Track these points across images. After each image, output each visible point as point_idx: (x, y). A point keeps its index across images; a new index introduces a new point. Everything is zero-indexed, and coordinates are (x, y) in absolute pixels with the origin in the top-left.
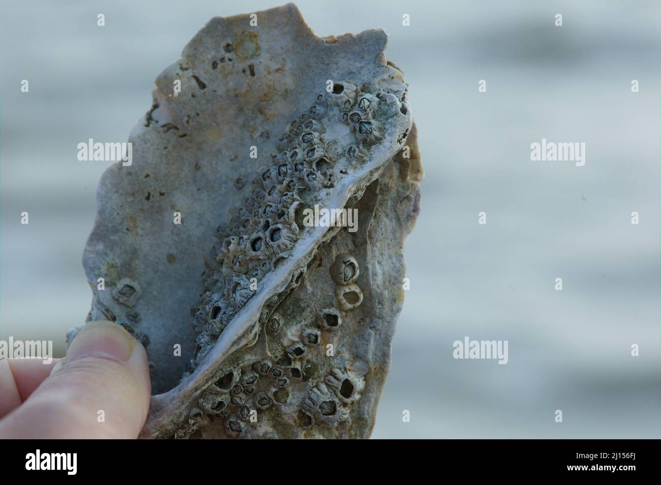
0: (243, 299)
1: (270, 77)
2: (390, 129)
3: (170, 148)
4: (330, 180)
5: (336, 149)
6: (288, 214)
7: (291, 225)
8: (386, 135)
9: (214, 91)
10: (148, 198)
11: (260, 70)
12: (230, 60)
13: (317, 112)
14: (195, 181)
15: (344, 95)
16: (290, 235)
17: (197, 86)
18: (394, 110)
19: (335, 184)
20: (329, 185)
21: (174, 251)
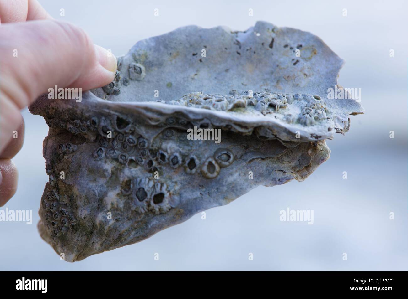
1: (299, 73)
3: (228, 51)
4: (267, 113)
8: (311, 127)
9: (272, 54)
10: (194, 55)
11: (299, 66)
12: (294, 52)
14: (219, 74)
16: (224, 106)
17: (269, 43)
19: (266, 116)
20: (264, 113)
21: (174, 84)
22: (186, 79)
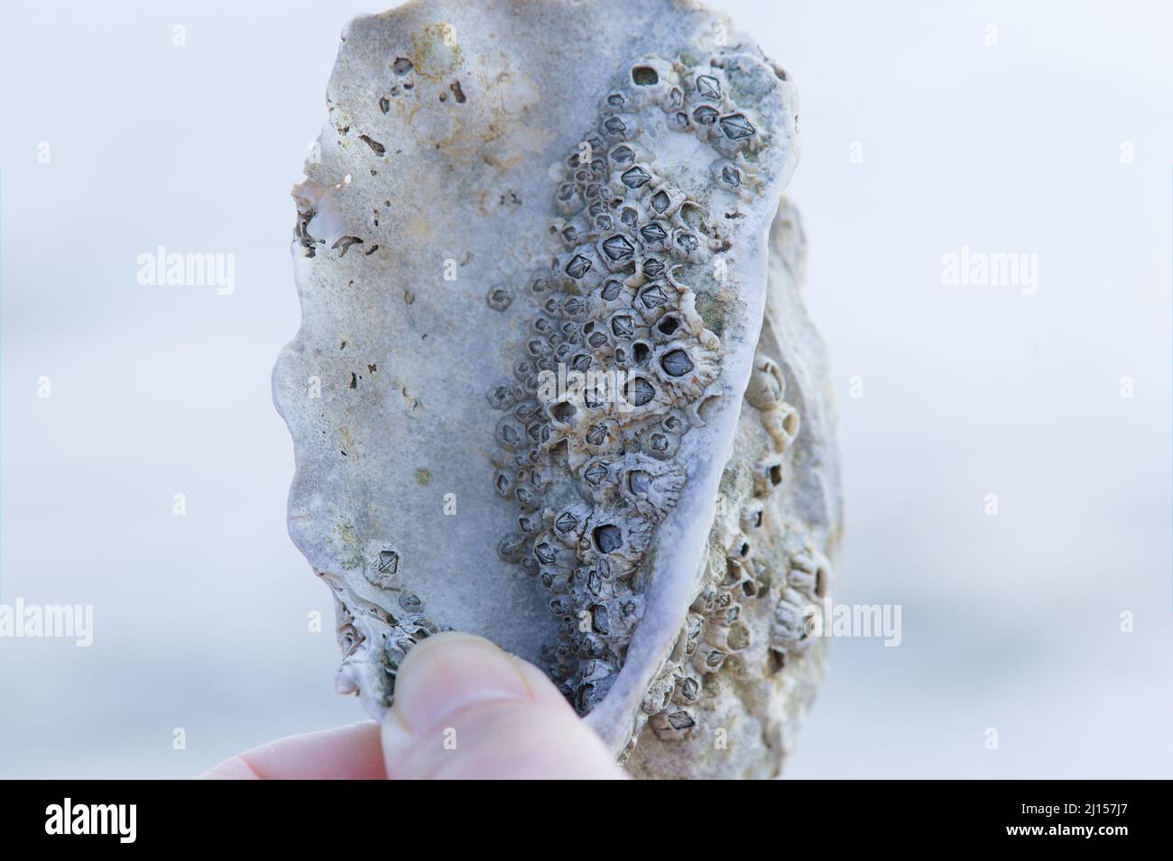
0: (669, 495)
1: (490, 94)
2: (773, 114)
3: (357, 281)
4: (716, 237)
5: (693, 181)
6: (685, 321)
7: (698, 337)
8: (774, 126)
9: (399, 152)
10: (354, 385)
11: (473, 87)
12: (407, 87)
13: (628, 127)
14: (412, 324)
15: (664, 82)
16: (707, 354)
17: (373, 153)
18: (765, 79)
19: (731, 240)
20: (720, 246)
21: (424, 463)
22: (414, 425)
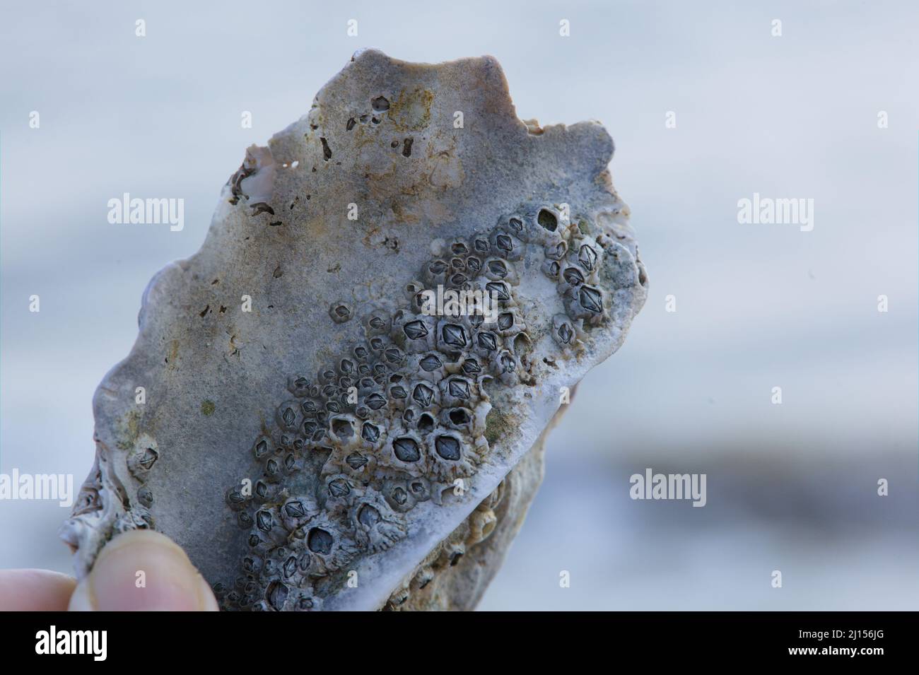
0: (386, 539)
1: (430, 163)
2: (620, 305)
3: (252, 239)
4: (529, 371)
5: (535, 318)
6: (473, 422)
7: (475, 438)
8: (616, 315)
9: (339, 164)
10: (203, 314)
11: (420, 150)
12: (375, 120)
13: (514, 249)
14: (268, 292)
15: (559, 233)
16: (473, 454)
18: (630, 276)
19: (538, 380)
20: (528, 380)
21: (214, 398)
22: (225, 367)
